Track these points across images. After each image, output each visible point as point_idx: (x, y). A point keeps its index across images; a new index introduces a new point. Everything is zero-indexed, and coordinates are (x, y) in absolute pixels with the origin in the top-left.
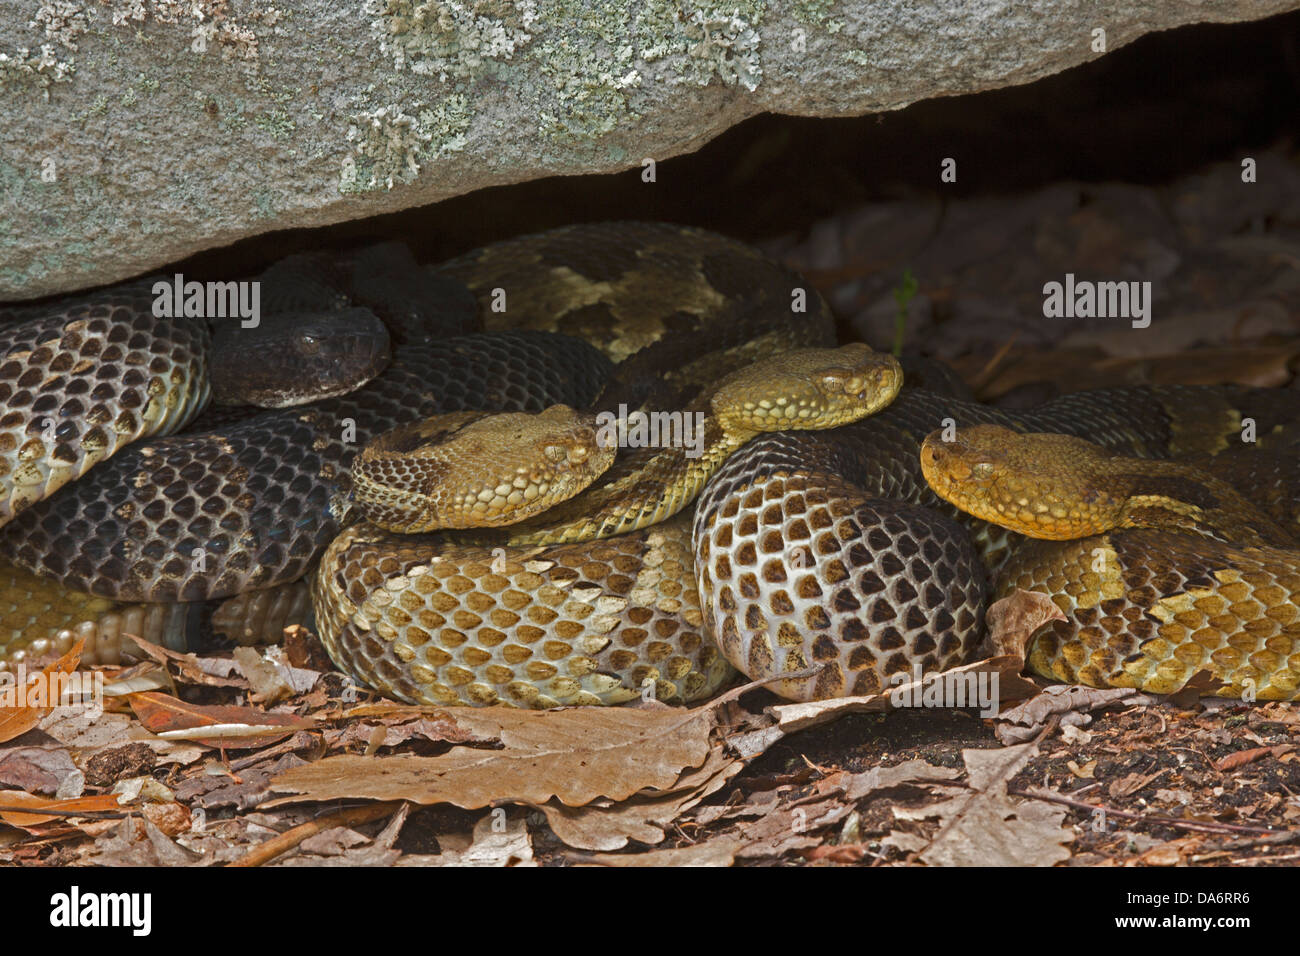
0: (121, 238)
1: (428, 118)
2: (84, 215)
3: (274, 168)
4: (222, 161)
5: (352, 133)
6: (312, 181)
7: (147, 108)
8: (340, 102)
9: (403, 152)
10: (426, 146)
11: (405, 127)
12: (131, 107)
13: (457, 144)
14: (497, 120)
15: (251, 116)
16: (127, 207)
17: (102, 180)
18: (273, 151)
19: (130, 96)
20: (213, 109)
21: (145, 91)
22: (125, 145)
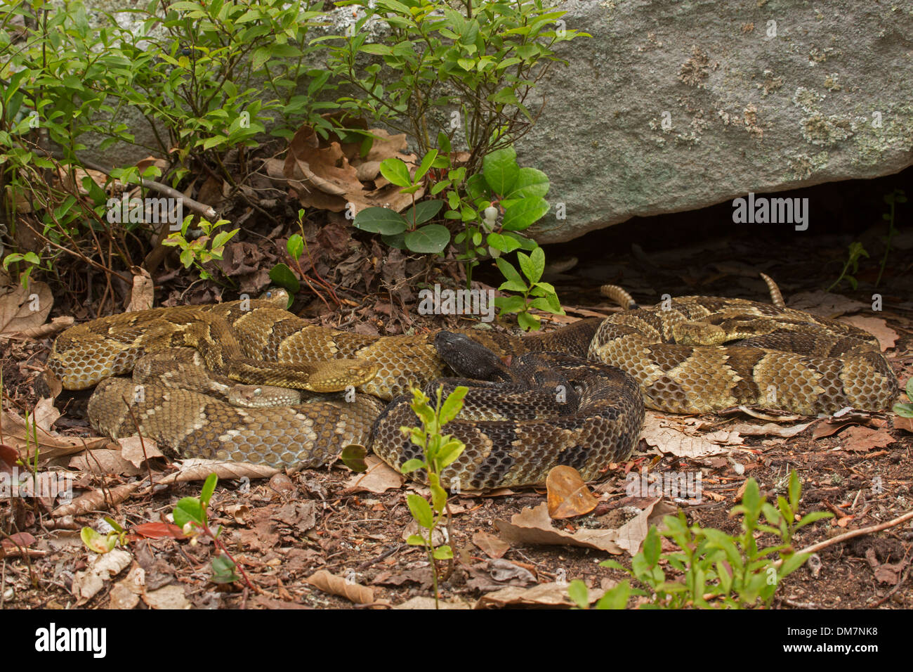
0: (707, 194)
1: (814, 158)
2: (696, 186)
3: (761, 173)
4: (744, 171)
5: (789, 162)
6: (773, 177)
7: (722, 153)
8: (787, 152)
9: (806, 169)
10: (814, 167)
11: (807, 161)
12: (718, 153)
13: (824, 166)
14: (838, 159)
15: (756, 156)
16: (711, 184)
17: (703, 176)
18: (761, 168)
19: (718, 149)
20: (744, 154)
21: (723, 148)
22: (714, 164)
